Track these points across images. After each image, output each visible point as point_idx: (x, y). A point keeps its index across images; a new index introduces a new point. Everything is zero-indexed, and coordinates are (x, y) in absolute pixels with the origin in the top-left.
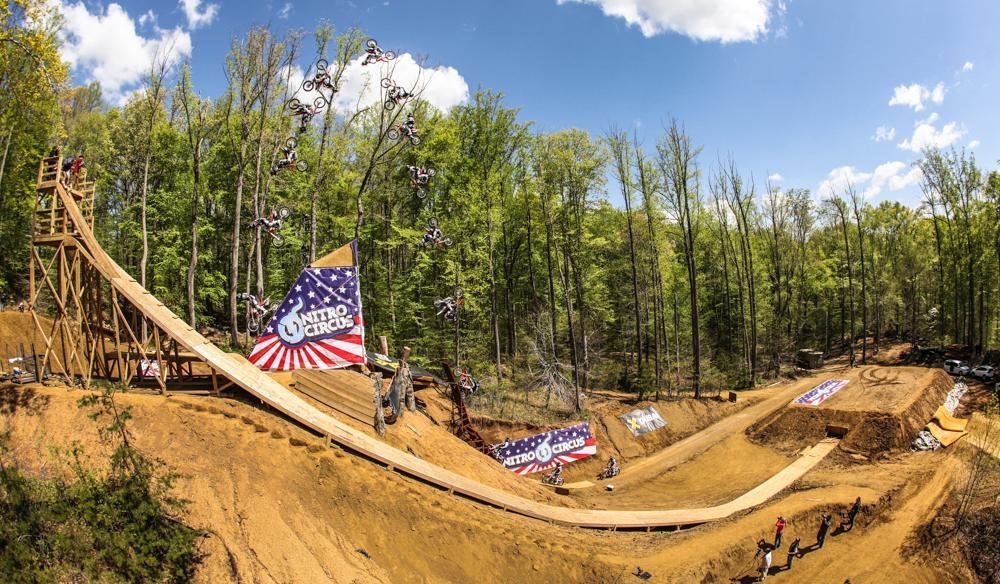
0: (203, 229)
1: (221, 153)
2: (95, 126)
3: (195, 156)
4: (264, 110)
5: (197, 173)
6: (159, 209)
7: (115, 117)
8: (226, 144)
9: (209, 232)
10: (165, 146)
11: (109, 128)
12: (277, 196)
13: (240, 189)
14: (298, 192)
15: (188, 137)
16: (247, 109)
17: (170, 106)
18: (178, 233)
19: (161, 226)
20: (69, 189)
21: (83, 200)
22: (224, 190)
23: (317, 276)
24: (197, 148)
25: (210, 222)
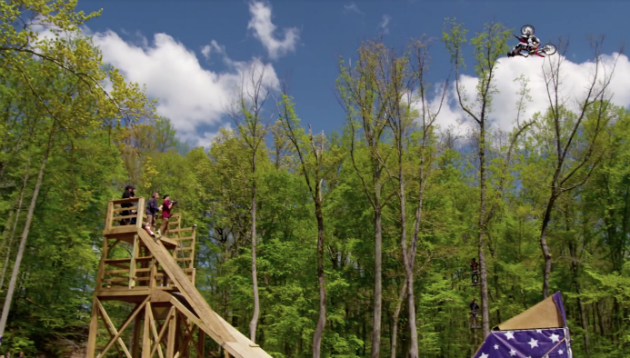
0: (333, 284)
1: (347, 195)
2: (174, 168)
3: (316, 199)
4: (398, 140)
5: (320, 220)
6: (272, 261)
7: (201, 157)
8: (353, 185)
9: (341, 288)
10: (276, 189)
11: (194, 170)
12: (425, 243)
13: (379, 236)
14: (453, 236)
15: (303, 178)
16: (374, 140)
17: (273, 145)
18: (300, 289)
19: (277, 280)
20: (157, 236)
21: (177, 249)
22: (356, 238)
23: (510, 341)
24: (317, 190)
25: (342, 276)
